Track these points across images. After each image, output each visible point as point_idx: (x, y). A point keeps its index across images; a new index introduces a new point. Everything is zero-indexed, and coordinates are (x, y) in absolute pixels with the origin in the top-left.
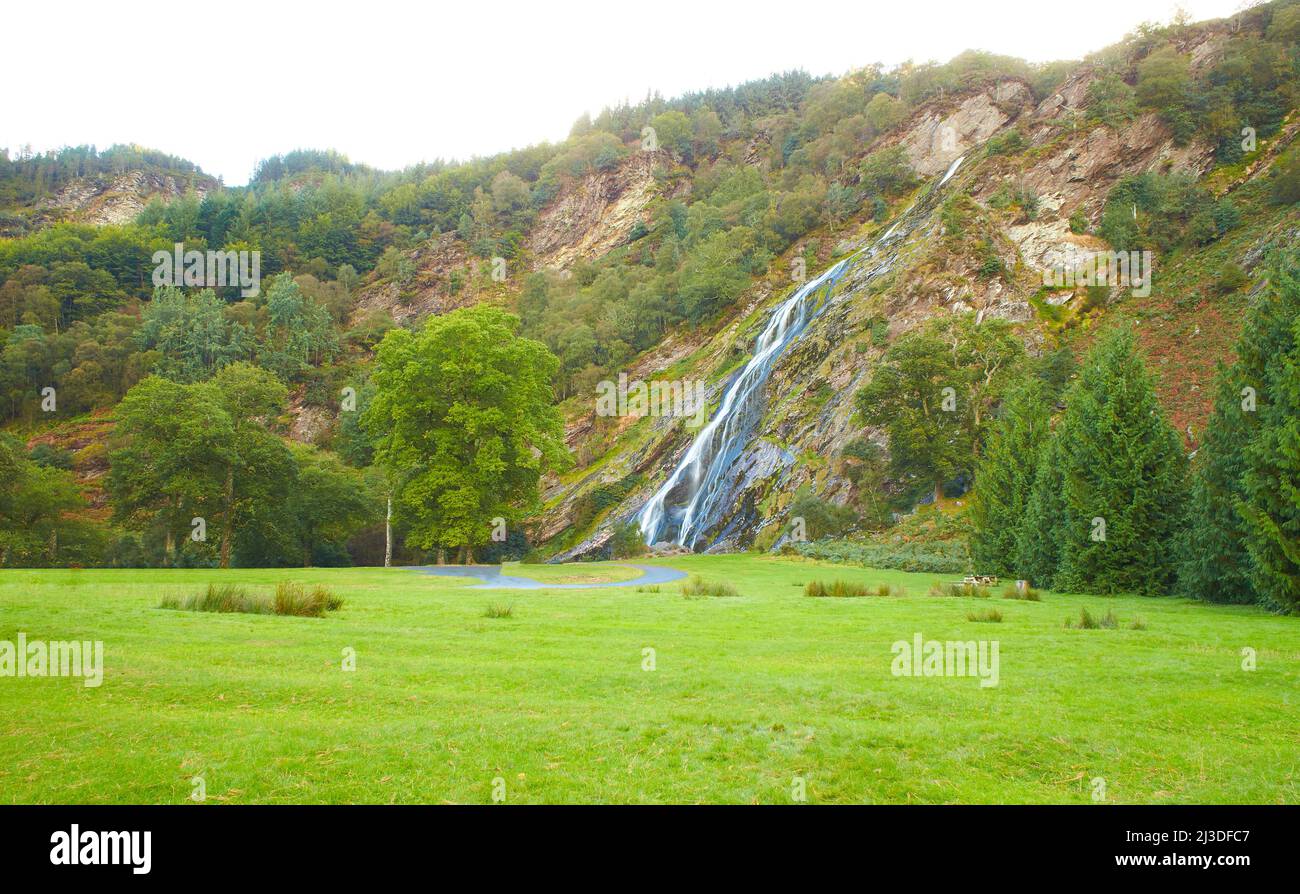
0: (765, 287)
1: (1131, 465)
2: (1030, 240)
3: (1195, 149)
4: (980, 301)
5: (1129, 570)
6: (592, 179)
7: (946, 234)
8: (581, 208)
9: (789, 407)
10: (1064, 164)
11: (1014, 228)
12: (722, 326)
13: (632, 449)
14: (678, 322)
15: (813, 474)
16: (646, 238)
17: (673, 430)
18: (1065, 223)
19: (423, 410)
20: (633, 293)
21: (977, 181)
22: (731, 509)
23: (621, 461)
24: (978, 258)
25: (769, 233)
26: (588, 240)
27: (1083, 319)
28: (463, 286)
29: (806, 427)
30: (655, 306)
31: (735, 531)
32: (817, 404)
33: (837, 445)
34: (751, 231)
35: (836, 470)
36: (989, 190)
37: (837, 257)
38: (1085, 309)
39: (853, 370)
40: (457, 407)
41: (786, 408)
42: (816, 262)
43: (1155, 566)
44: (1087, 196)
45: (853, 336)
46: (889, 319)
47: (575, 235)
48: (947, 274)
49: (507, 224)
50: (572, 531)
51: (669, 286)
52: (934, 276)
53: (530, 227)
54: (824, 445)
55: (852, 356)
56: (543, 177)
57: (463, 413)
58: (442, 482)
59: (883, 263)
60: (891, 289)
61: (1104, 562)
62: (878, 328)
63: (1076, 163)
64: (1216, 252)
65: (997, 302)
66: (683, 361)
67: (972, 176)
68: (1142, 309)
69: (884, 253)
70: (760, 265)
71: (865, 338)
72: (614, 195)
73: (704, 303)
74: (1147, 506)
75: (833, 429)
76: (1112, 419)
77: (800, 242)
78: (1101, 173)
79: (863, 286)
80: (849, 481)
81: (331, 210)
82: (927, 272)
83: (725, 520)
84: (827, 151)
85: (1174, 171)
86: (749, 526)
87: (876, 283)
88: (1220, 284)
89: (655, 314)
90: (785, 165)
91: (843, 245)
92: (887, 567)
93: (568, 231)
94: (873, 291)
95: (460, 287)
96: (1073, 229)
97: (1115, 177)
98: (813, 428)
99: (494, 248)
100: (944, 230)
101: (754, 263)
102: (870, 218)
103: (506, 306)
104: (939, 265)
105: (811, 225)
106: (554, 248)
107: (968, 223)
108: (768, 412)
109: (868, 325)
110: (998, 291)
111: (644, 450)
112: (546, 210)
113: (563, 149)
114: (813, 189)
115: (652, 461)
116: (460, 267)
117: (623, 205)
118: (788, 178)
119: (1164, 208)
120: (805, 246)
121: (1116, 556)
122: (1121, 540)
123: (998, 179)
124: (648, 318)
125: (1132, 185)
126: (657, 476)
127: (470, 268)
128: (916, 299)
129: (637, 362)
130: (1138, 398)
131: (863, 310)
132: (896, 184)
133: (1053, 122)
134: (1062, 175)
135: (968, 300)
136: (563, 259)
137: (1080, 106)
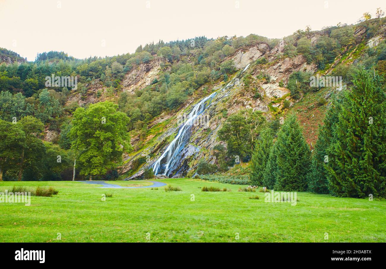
0: (192, 99)
1: (295, 154)
2: (268, 88)
3: (312, 65)
4: (254, 105)
5: (295, 184)
6: (142, 65)
7: (245, 86)
8: (138, 74)
9: (198, 135)
10: (277, 67)
11: (263, 85)
12: (179, 110)
13: (151, 146)
14: (166, 108)
15: (205, 155)
16: (157, 83)
17: (164, 141)
18: (278, 84)
19: (87, 132)
20: (153, 99)
21: (253, 71)
22: (180, 165)
23: (148, 149)
24: (253, 93)
25: (194, 83)
26: (140, 83)
27: (282, 111)
28: (101, 95)
29: (203, 141)
30: (159, 104)
31: (181, 171)
32: (206, 134)
33: (212, 146)
34: (188, 83)
35: (212, 154)
36: (257, 74)
37: (213, 91)
38: (283, 109)
39: (217, 124)
40: (98, 132)
41: (197, 135)
42: (207, 92)
43: (302, 183)
44: (284, 77)
45: (217, 114)
46: (228, 109)
47: (136, 81)
48: (244, 97)
49: (116, 77)
50: (132, 171)
51: (164, 97)
52: (241, 98)
53: (122, 78)
54: (208, 146)
55: (217, 120)
56: (127, 64)
57: (99, 134)
58: (92, 155)
59: (227, 93)
60: (229, 101)
61: (288, 182)
62: (225, 112)
63: (281, 67)
64: (318, 94)
65: (259, 106)
66: (167, 120)
67: (252, 70)
68: (299, 109)
69: (227, 90)
70: (191, 92)
71: (221, 115)
72: (148, 70)
73: (174, 103)
74: (300, 165)
75: (211, 141)
76: (290, 140)
77: (203, 86)
78: (288, 70)
79: (220, 100)
80: (215, 157)
81: (61, 70)
82: (239, 96)
83: (178, 168)
84: (211, 60)
85: (307, 71)
86: (186, 170)
87: (224, 99)
88: (319, 103)
89: (159, 106)
90: (199, 64)
91: (215, 88)
92: (226, 183)
93: (134, 80)
94: (223, 101)
95: (100, 96)
96: (280, 86)
97: (291, 72)
98: (205, 141)
99: (111, 84)
100: (244, 84)
101: (189, 92)
102: (223, 80)
103: (114, 102)
104: (242, 95)
105: (206, 81)
106: (130, 85)
107: (251, 83)
108: (192, 136)
109: (222, 111)
110: (259, 102)
111: (155, 147)
112: (128, 74)
113: (133, 56)
114: (206, 71)
115: (157, 150)
116: (100, 90)
117: (151, 73)
118: (200, 67)
119: (304, 81)
120: (204, 87)
121: (291, 180)
122: (293, 175)
123: (259, 71)
124: (157, 107)
125: (296, 74)
126: (158, 154)
127: (104, 90)
128: (236, 104)
129: (153, 120)
130: (297, 134)
131: (220, 107)
132: (230, 71)
133: (275, 55)
134: (277, 70)
135: (250, 105)
136: (132, 88)
137: (282, 51)
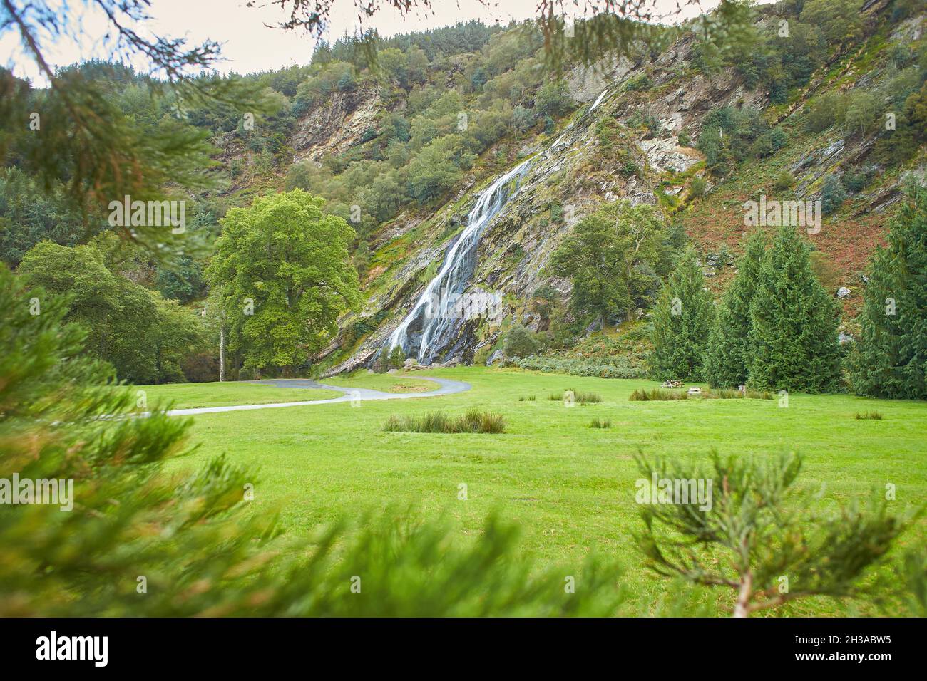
0: (471, 178)
2: (654, 150)
3: (758, 93)
4: (622, 192)
5: (798, 378)
6: (336, 95)
7: (600, 145)
8: (328, 117)
9: (494, 263)
10: (676, 99)
11: (643, 142)
12: (441, 206)
13: (381, 292)
14: (409, 202)
15: (513, 310)
16: (375, 140)
17: (410, 279)
18: (675, 139)
19: (260, 267)
20: (376, 180)
21: (619, 108)
22: (456, 335)
23: (373, 301)
24: (621, 162)
25: (473, 140)
26: (333, 141)
27: (688, 205)
28: (242, 172)
29: (507, 278)
30: (393, 191)
31: (459, 350)
32: (514, 261)
33: (530, 290)
34: (460, 138)
35: (530, 307)
36: (627, 115)
37: (521, 158)
38: (690, 199)
39: (538, 238)
40: (286, 265)
41: (491, 264)
42: (506, 161)
43: (815, 374)
44: (690, 121)
45: (538, 214)
46: (562, 203)
47: (323, 137)
48: (602, 173)
49: (273, 128)
50: (339, 352)
51: (401, 176)
52: (593, 174)
53: (291, 129)
54: (521, 290)
55: (538, 229)
56: (299, 93)
57: (290, 269)
59: (556, 163)
60: (564, 182)
62: (556, 209)
63: (684, 98)
64: (773, 162)
65: (633, 193)
66: (414, 230)
67: (614, 105)
68: (728, 200)
69: (555, 156)
70: (467, 162)
71: (547, 216)
72: (351, 108)
73: (429, 189)
75: (527, 279)
77: (495, 147)
78: (699, 106)
79: (542, 179)
80: (539, 315)
81: (135, 111)
82: (589, 171)
83: (452, 343)
84: (511, 82)
85: (745, 106)
86: (470, 347)
87: (552, 178)
88: (778, 184)
89: (394, 195)
90: (474, 90)
91: (525, 150)
93: (318, 133)
94: (550, 183)
95: (239, 173)
96: (680, 144)
97: (707, 109)
98: (512, 278)
99: (265, 145)
100: (597, 141)
101: (463, 161)
102: (543, 131)
103: (274, 187)
104: (597, 167)
105: (502, 135)
106: (309, 145)
107: (614, 137)
108: (479, 267)
109: (549, 207)
110: (634, 185)
111: (390, 294)
112: (302, 118)
113: (310, 71)
114: (501, 110)
115: (395, 301)
116: (238, 158)
117: (358, 115)
118: (483, 101)
119: (739, 131)
120: (498, 150)
123: (633, 107)
124: (387, 199)
125: (719, 115)
126: (400, 312)
127: (246, 160)
128: (581, 189)
129: (381, 231)
131: (544, 196)
132: (560, 109)
133: (669, 69)
134: (674, 106)
135: (615, 191)
136: (314, 154)
137: (686, 59)
